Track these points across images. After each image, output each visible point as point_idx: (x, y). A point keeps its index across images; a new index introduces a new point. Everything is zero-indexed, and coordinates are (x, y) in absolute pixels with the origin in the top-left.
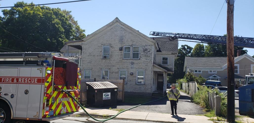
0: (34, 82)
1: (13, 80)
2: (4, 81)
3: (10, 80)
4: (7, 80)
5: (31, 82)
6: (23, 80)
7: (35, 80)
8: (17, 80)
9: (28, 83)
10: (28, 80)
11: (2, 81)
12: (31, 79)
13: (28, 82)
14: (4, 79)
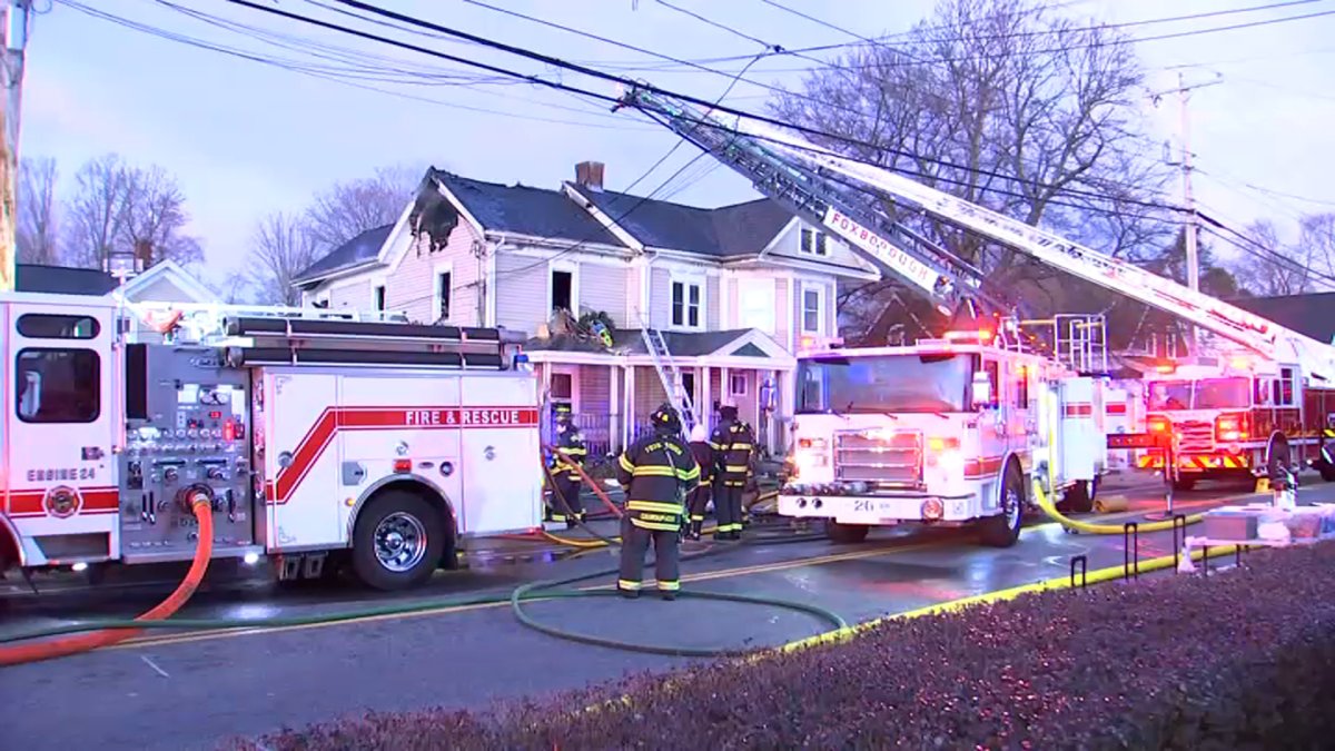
0: (510, 422)
1: (443, 417)
2: (413, 422)
3: (434, 417)
4: (423, 418)
5: (500, 422)
6: (475, 417)
7: (513, 417)
8: (457, 415)
9: (490, 425)
10: (489, 416)
11: (408, 422)
12: (499, 412)
13: (490, 422)
14: (414, 416)
